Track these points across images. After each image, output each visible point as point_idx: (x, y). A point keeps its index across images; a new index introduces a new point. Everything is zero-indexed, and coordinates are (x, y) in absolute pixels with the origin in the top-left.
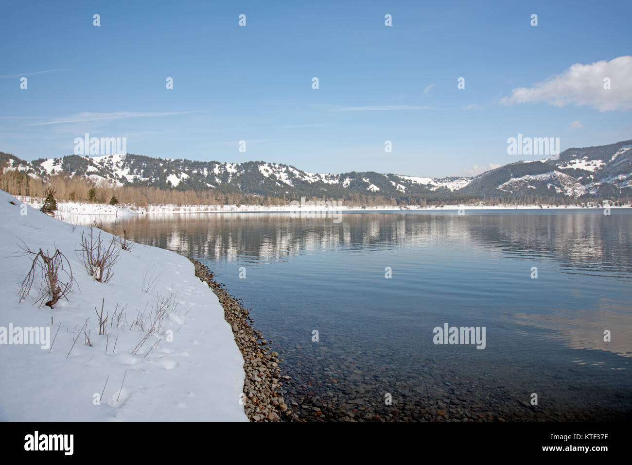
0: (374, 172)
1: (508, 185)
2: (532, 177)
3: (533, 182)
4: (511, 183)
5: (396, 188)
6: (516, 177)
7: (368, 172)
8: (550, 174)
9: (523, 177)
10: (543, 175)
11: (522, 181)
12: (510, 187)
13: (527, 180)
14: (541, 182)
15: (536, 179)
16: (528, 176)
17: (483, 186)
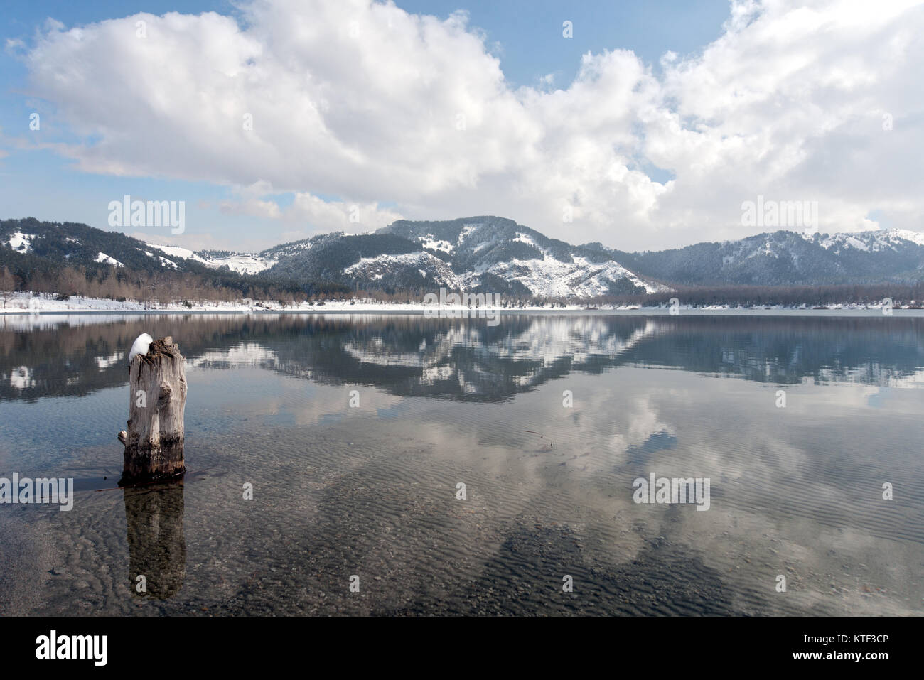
0: (84, 225)
1: (360, 269)
2: (391, 258)
3: (396, 266)
4: (364, 266)
5: (160, 262)
6: (368, 256)
7: (66, 224)
8: (418, 256)
9: (379, 257)
10: (407, 255)
11: (377, 263)
12: (365, 271)
13: (385, 262)
14: (407, 266)
15: (399, 262)
16: (386, 256)
17: (321, 270)
